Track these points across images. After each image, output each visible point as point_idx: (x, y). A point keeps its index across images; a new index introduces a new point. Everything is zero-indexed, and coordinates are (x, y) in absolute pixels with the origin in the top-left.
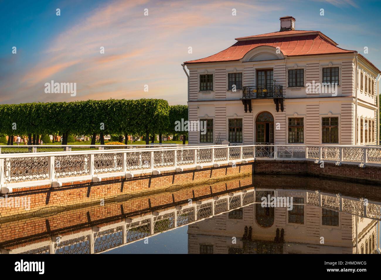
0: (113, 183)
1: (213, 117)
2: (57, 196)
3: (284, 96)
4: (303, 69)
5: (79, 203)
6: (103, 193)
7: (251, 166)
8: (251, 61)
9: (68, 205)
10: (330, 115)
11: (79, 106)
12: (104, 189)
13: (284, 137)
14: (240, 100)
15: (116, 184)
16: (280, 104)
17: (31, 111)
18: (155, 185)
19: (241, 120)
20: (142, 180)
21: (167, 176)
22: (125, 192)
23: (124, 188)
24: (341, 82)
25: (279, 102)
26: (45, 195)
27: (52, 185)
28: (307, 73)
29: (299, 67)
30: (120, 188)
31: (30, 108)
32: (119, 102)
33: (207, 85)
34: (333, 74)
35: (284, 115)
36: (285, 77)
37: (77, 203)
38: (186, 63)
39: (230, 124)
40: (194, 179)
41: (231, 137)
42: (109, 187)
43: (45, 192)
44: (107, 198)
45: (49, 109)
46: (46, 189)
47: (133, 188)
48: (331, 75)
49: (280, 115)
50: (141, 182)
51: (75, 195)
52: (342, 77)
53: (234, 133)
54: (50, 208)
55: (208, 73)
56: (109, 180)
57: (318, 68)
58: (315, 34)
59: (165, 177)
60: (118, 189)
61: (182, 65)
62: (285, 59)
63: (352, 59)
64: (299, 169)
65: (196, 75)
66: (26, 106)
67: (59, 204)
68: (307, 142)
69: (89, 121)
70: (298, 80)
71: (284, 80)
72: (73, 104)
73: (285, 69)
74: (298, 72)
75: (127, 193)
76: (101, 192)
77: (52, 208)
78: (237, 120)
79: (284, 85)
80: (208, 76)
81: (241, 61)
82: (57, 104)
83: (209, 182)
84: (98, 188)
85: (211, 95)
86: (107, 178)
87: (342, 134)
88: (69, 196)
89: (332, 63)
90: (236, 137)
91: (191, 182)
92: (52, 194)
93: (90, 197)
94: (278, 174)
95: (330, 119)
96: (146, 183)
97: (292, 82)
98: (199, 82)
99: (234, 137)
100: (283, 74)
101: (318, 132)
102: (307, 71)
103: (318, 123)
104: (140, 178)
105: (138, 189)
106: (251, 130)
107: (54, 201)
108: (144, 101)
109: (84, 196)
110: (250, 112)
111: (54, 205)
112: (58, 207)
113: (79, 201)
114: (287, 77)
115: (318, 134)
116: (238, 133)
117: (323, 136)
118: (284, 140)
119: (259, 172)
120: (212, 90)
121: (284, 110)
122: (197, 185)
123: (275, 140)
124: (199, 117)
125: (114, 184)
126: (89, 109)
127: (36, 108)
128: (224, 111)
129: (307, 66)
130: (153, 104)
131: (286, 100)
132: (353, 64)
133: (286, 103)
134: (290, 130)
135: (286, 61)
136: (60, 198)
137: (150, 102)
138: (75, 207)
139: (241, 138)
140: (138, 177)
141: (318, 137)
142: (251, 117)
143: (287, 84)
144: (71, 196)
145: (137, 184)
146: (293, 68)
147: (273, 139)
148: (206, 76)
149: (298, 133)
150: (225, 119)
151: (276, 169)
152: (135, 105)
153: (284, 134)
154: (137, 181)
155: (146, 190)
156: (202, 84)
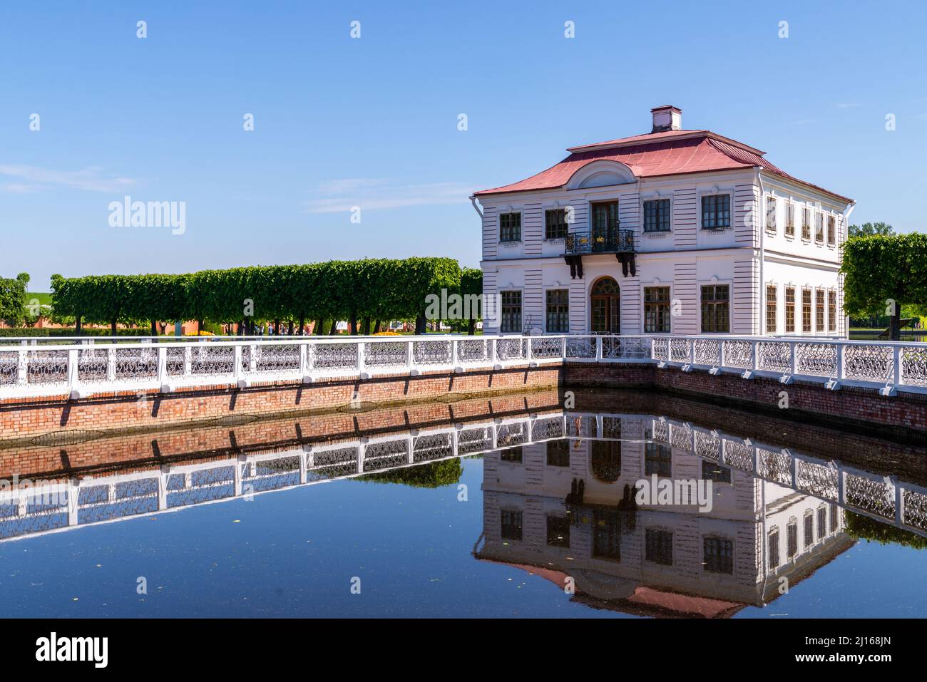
0: (211, 395)
1: (521, 287)
2: (85, 413)
3: (636, 249)
4: (669, 200)
5: (134, 425)
6: (188, 412)
7: (556, 372)
8: (581, 187)
9: (109, 428)
10: (714, 282)
11: (315, 271)
12: (190, 405)
13: (637, 322)
14: (561, 256)
15: (220, 397)
16: (629, 264)
17: (244, 279)
18: (312, 400)
19: (566, 291)
20: (280, 392)
21: (340, 387)
22: (238, 410)
23: (236, 404)
24: (734, 221)
25: (628, 261)
26: (58, 412)
27: (71, 396)
28: (676, 207)
29: (663, 195)
30: (226, 404)
31: (244, 275)
32: (377, 264)
33: (511, 231)
34: (720, 207)
35: (636, 283)
36: (637, 214)
37: (129, 426)
38: (476, 195)
39: (549, 300)
40: (409, 391)
41: (550, 323)
42: (202, 401)
43: (59, 406)
44: (198, 420)
45: (272, 277)
46: (60, 401)
47: (258, 405)
48: (716, 208)
49: (630, 283)
50: (279, 395)
51: (124, 413)
52: (735, 213)
53: (555, 316)
54: (69, 433)
55: (514, 212)
56: (200, 389)
57: (693, 196)
58: (701, 135)
59: (336, 388)
60: (224, 405)
61: (470, 198)
62: (636, 182)
63: (752, 178)
64: (640, 379)
65: (494, 215)
66: (237, 273)
67: (90, 427)
68: (676, 331)
69: (329, 296)
70: (661, 219)
71: (637, 219)
72: (307, 267)
73: (637, 201)
74: (661, 206)
75: (245, 412)
76: (185, 409)
77: (75, 432)
78: (559, 291)
79: (635, 229)
80: (513, 215)
81: (565, 187)
82: (283, 268)
83: (445, 397)
84: (178, 403)
85: (517, 249)
86: (194, 387)
87: (736, 316)
88: (111, 414)
89: (717, 187)
90: (559, 323)
91: (401, 397)
92: (74, 409)
93: (158, 417)
94: (603, 387)
95: (715, 289)
96: (289, 397)
97: (651, 224)
98: (498, 228)
99: (555, 322)
100: (634, 210)
101: (694, 312)
102: (676, 202)
103: (694, 297)
104: (273, 387)
105: (271, 406)
106: (582, 309)
107: (78, 421)
108: (414, 262)
109: (146, 415)
110: (581, 278)
111: (79, 428)
112: (87, 431)
113: (133, 423)
114: (642, 215)
115: (694, 317)
116: (561, 316)
117: (703, 320)
118: (637, 326)
119: (572, 382)
120: (519, 240)
121: (637, 273)
122: (415, 402)
123: (622, 327)
124: (499, 288)
125: (214, 397)
126: (330, 277)
127: (252, 275)
128: (540, 277)
129: (676, 193)
130: (428, 266)
131: (638, 255)
132: (754, 188)
133: (639, 260)
134: (647, 308)
135: (638, 186)
136: (92, 416)
137: (423, 263)
138: (124, 432)
139: (566, 323)
140: (271, 386)
141: (694, 322)
142: (582, 286)
143: (642, 226)
144: (116, 414)
145: (268, 399)
146: (651, 199)
147: (619, 326)
148: (510, 216)
149: (661, 314)
150: (539, 291)
151: (600, 378)
152: (399, 268)
153: (637, 317)
154: (268, 393)
155: (289, 408)
156: (504, 230)
